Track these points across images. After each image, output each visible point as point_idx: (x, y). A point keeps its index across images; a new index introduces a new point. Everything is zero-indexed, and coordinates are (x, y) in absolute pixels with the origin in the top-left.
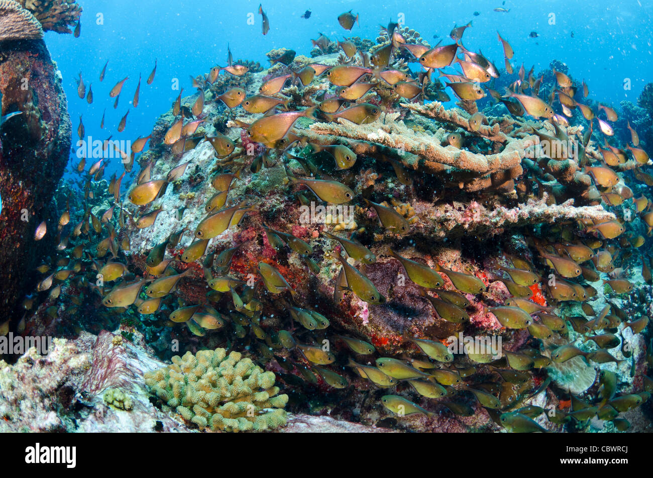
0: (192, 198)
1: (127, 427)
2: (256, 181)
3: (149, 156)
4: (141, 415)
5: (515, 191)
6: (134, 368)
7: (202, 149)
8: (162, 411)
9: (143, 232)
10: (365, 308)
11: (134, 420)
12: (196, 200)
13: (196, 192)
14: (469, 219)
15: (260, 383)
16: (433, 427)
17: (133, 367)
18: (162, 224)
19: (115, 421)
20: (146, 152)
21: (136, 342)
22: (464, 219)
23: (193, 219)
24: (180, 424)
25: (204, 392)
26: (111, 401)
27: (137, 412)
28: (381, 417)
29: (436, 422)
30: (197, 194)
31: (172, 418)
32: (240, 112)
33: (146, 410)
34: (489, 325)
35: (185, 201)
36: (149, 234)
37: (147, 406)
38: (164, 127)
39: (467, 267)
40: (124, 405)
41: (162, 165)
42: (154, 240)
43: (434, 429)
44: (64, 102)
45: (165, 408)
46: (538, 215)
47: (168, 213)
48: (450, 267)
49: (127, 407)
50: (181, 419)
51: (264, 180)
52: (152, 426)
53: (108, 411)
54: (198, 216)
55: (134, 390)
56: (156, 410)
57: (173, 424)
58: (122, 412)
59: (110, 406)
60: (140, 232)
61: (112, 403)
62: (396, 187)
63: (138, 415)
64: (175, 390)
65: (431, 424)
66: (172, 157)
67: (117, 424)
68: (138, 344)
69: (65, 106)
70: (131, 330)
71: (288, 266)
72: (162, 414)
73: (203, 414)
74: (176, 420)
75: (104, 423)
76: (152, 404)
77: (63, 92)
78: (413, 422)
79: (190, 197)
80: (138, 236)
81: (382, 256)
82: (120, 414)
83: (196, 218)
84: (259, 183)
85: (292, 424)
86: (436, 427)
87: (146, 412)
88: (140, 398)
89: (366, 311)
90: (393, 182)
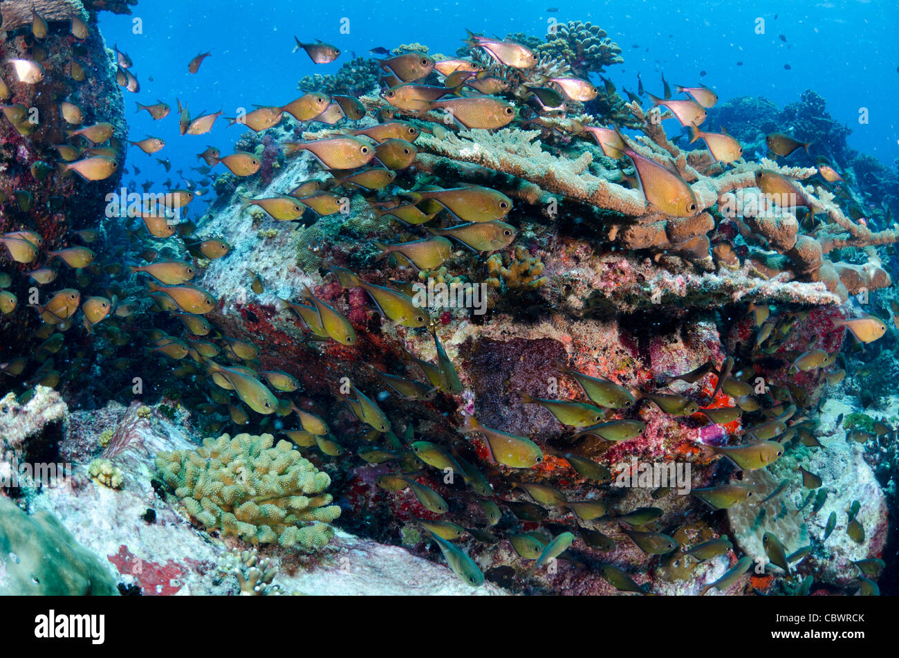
0: (273, 237)
1: (107, 507)
2: (355, 219)
3: (227, 179)
4: (131, 498)
5: (710, 258)
6: (154, 448)
7: (294, 174)
8: (164, 500)
9: (208, 279)
10: (470, 402)
11: (119, 501)
12: (278, 240)
13: (280, 229)
14: (612, 284)
15: (300, 483)
16: (563, 588)
17: (154, 446)
18: (231, 269)
19: (93, 498)
20: (225, 174)
21: (179, 422)
22: (604, 284)
23: (270, 265)
24: (185, 520)
25: (222, 483)
26: (95, 474)
27: (126, 493)
28: (494, 563)
29: (567, 581)
30: (280, 231)
31: (176, 512)
32: (350, 126)
33: (142, 494)
34: (647, 449)
35: (264, 241)
36: (214, 281)
37: (147, 490)
38: (250, 142)
39: (624, 360)
40: (111, 482)
41: (244, 192)
42: (219, 288)
43: (562, 590)
44: (120, 103)
45: (170, 498)
46: (716, 286)
47: (241, 255)
48: (596, 356)
49: (114, 485)
50: (187, 515)
51: (366, 218)
52: (141, 513)
53: (89, 485)
54: (277, 262)
55: (139, 470)
56: (155, 496)
57: (173, 518)
58: (107, 489)
59: (94, 480)
60: (205, 278)
61: (97, 477)
62: (538, 237)
63: (127, 497)
64: (188, 477)
65: (560, 584)
66: (258, 182)
67: (94, 502)
68: (182, 424)
69: (121, 108)
70: (175, 406)
71: (382, 336)
72: (163, 504)
73: (213, 512)
74: (180, 515)
75: (77, 496)
76: (153, 489)
77: (119, 90)
78: (536, 576)
79: (270, 236)
80: (200, 284)
81: (504, 331)
82: (103, 490)
83: (275, 264)
84: (359, 222)
85: (347, 550)
86: (565, 589)
87: (139, 496)
88: (141, 480)
89: (472, 407)
90: (533, 230)
